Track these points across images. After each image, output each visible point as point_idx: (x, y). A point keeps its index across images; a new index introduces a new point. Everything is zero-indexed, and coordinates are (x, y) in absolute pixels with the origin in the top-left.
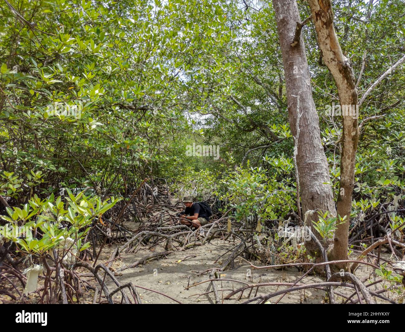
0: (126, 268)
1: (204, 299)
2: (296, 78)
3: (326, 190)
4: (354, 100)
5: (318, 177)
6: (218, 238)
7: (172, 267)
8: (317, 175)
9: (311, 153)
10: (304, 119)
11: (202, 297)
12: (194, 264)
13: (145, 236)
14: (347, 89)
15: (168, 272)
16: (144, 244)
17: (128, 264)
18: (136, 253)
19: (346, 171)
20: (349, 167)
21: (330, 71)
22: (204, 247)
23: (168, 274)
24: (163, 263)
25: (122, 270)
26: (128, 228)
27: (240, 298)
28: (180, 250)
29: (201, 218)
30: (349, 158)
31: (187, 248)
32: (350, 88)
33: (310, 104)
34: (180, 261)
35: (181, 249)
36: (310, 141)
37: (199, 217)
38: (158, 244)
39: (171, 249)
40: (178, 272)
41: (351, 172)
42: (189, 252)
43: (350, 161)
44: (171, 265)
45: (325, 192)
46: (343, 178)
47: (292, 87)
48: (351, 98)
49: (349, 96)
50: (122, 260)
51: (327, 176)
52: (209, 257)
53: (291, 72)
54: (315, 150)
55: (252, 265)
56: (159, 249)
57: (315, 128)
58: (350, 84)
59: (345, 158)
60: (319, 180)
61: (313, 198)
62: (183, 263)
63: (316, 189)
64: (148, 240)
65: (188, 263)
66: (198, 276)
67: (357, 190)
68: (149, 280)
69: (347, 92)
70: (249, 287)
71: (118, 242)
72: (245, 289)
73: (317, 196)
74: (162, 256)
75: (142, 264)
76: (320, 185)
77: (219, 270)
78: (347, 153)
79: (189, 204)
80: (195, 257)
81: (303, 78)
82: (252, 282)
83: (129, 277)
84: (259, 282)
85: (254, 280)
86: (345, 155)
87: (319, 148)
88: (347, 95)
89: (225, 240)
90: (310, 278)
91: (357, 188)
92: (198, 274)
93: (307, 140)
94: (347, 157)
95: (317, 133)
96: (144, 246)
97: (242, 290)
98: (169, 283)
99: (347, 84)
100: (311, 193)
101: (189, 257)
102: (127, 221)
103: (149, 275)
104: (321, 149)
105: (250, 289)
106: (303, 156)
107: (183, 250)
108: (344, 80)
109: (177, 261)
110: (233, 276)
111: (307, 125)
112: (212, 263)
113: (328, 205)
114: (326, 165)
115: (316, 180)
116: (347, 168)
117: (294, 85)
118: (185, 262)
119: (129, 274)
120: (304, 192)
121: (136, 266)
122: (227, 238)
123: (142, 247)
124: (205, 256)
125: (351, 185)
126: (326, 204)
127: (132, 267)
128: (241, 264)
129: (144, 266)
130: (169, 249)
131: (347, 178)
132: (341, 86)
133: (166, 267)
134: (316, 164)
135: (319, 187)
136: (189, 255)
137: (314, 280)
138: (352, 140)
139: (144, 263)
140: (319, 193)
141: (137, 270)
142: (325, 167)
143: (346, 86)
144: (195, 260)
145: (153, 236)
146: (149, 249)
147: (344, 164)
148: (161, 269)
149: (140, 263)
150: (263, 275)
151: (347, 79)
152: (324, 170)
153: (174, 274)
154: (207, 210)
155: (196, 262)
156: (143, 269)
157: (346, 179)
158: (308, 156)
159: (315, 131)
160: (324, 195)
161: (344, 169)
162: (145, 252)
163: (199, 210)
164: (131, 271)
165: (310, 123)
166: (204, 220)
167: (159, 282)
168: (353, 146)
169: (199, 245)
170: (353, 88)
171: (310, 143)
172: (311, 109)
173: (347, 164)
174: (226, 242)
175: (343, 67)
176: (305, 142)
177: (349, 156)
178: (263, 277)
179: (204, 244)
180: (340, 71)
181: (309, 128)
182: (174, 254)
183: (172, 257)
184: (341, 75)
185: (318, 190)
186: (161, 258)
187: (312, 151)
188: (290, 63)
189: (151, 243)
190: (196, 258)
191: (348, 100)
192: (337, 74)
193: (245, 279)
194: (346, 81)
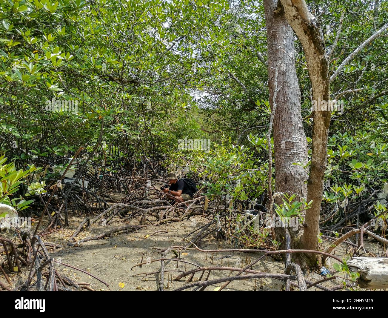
0: (90, 240)
1: (151, 279)
2: (278, 49)
3: (301, 171)
4: (323, 68)
5: (294, 157)
6: (200, 215)
7: (137, 241)
8: (293, 155)
9: (288, 131)
10: (284, 94)
11: (151, 276)
12: (162, 240)
13: (120, 209)
14: (315, 55)
15: (130, 247)
16: (121, 217)
17: (95, 236)
18: (109, 224)
19: (317, 151)
20: (321, 147)
21: (295, 32)
22: (181, 223)
23: (128, 249)
24: (130, 237)
25: (84, 241)
26: (114, 199)
27: (190, 281)
28: (155, 225)
29: (185, 194)
30: (320, 137)
31: (163, 223)
32: (318, 54)
33: (291, 77)
34: (148, 236)
35: (157, 223)
36: (289, 118)
37: (183, 193)
38: (135, 218)
39: (145, 223)
40: (140, 247)
41: (322, 153)
42: (163, 227)
43: (321, 140)
44: (137, 239)
45: (299, 174)
46: (314, 159)
47: (274, 58)
48: (319, 65)
49: (318, 63)
50: (90, 231)
51: (303, 157)
52: (180, 234)
53: (274, 42)
54: (293, 128)
55: (197, 248)
56: (134, 223)
57: (295, 105)
58: (318, 48)
59: (316, 136)
60: (295, 161)
61: (286, 180)
62: (151, 238)
63: (291, 170)
64: (126, 213)
65: (156, 239)
66: (158, 253)
67: (327, 173)
68: (106, 254)
69: (315, 58)
70: (201, 270)
71: (97, 212)
72: (197, 271)
73: (290, 177)
74: (133, 230)
75: (109, 236)
76: (295, 167)
77: (183, 249)
78: (317, 131)
79: (172, 182)
80: (166, 232)
81: (286, 49)
82: (212, 264)
83: (88, 249)
84: (219, 265)
85: (215, 262)
86: (315, 133)
87: (298, 126)
88: (314, 62)
89: (206, 217)
90: (277, 263)
91: (328, 171)
92: (159, 251)
93: (285, 117)
94: (317, 135)
95: (297, 110)
96: (121, 218)
97: (193, 272)
98: (124, 258)
99: (314, 48)
100: (285, 174)
101: (160, 233)
102: (118, 192)
103: (109, 248)
104: (300, 128)
105: (202, 271)
106: (279, 134)
107: (158, 225)
108: (310, 44)
109: (145, 236)
110: (195, 256)
111: (286, 101)
112: (180, 240)
113: (302, 188)
114: (304, 145)
115: (292, 161)
116: (318, 147)
117: (276, 56)
118: (153, 237)
119: (89, 246)
120: (278, 173)
121: (102, 238)
122: (208, 216)
123: (118, 219)
124: (177, 233)
125: (322, 167)
126: (299, 187)
127: (97, 239)
128: (210, 243)
129: (110, 239)
130: (143, 223)
131: (318, 159)
132: (308, 51)
133: (131, 242)
134: (293, 143)
135: (294, 168)
136: (161, 230)
137: (279, 267)
138: (323, 116)
139: (111, 235)
140: (293, 175)
141: (101, 242)
142: (303, 147)
143: (313, 50)
144: (164, 236)
145: (132, 209)
146: (124, 221)
147: (315, 143)
148: (125, 243)
149: (106, 236)
150: (227, 257)
151: (315, 42)
152: (301, 150)
153: (134, 249)
154: (192, 187)
155: (164, 238)
156: (107, 242)
157: (316, 160)
158: (285, 134)
159: (295, 108)
160: (299, 177)
161: (315, 149)
162: (118, 224)
163: (183, 187)
164: (94, 243)
165: (290, 99)
166: (187, 196)
167: (115, 257)
168: (324, 123)
169: (177, 221)
170: (322, 53)
171: (288, 120)
172: (292, 83)
173: (318, 143)
174: (207, 219)
175: (309, 27)
176: (283, 119)
177: (320, 134)
178: (226, 259)
179: (182, 220)
180: (306, 32)
181: (289, 104)
182: (147, 228)
183: (143, 231)
184: (307, 37)
185: (292, 171)
186: (131, 231)
187: (290, 129)
188: (273, 32)
189: (130, 215)
190: (167, 234)
191: (316, 68)
192: (303, 36)
193: (206, 260)
194: (313, 45)
